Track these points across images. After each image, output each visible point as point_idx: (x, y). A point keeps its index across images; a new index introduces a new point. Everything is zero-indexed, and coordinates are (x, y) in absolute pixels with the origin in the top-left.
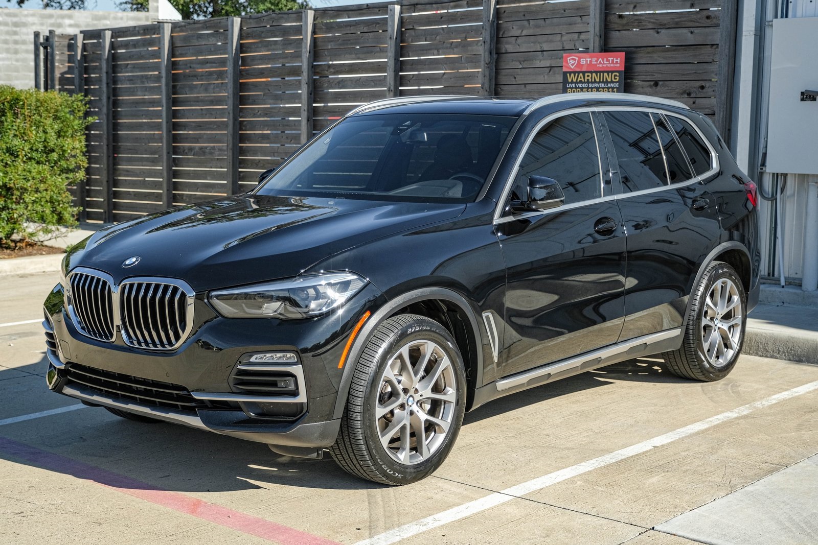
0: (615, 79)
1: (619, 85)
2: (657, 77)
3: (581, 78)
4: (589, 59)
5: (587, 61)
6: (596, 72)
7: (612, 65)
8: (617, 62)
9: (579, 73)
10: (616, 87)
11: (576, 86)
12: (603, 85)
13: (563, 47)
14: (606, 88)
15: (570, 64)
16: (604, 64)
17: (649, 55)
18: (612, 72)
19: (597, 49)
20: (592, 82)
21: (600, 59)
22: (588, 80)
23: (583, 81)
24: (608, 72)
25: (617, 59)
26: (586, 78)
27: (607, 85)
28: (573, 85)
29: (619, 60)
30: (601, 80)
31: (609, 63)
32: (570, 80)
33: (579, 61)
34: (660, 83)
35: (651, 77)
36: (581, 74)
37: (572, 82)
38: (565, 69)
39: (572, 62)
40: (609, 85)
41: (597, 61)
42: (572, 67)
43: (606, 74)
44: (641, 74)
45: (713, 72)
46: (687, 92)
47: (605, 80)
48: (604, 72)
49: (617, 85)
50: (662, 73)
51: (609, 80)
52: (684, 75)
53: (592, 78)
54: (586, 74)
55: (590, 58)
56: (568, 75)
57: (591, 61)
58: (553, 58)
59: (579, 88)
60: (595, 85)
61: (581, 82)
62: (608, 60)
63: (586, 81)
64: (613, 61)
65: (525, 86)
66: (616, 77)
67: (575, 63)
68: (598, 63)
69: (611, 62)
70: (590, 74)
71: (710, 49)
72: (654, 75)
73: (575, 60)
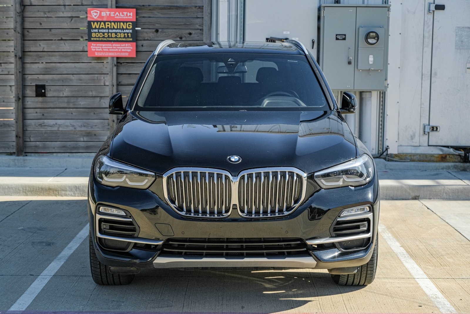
0: (129, 27)
1: (132, 31)
2: (157, 26)
3: (102, 25)
4: (108, 13)
5: (106, 14)
6: (114, 22)
7: (126, 17)
8: (130, 16)
9: (101, 22)
10: (130, 33)
11: (98, 31)
12: (120, 31)
13: (82, 3)
14: (122, 33)
15: (93, 16)
16: (120, 16)
17: (151, 11)
18: (127, 22)
19: (114, 6)
20: (111, 29)
21: (117, 13)
22: (108, 27)
23: (104, 27)
24: (123, 22)
25: (130, 13)
26: (107, 26)
27: (123, 31)
28: (97, 31)
29: (131, 14)
30: (119, 28)
31: (124, 16)
32: (94, 27)
33: (100, 14)
34: (160, 30)
35: (152, 26)
36: (102, 23)
37: (96, 28)
38: (89, 19)
39: (95, 14)
40: (125, 31)
41: (114, 14)
42: (95, 18)
43: (122, 24)
44: (146, 24)
45: (197, 24)
46: (180, 36)
47: (121, 28)
48: (120, 22)
49: (131, 31)
50: (161, 24)
51: (125, 27)
52: (176, 25)
53: (111, 26)
54: (107, 23)
55: (109, 11)
56: (92, 23)
57: (110, 14)
58: (74, 10)
59: (101, 32)
60: (114, 31)
61: (102, 28)
62: (123, 14)
63: (106, 27)
64: (127, 14)
65: (50, 30)
66: (130, 26)
67: (97, 15)
68: (116, 15)
69: (125, 15)
70: (109, 23)
71: (194, 9)
72: (155, 25)
73: (97, 13)
